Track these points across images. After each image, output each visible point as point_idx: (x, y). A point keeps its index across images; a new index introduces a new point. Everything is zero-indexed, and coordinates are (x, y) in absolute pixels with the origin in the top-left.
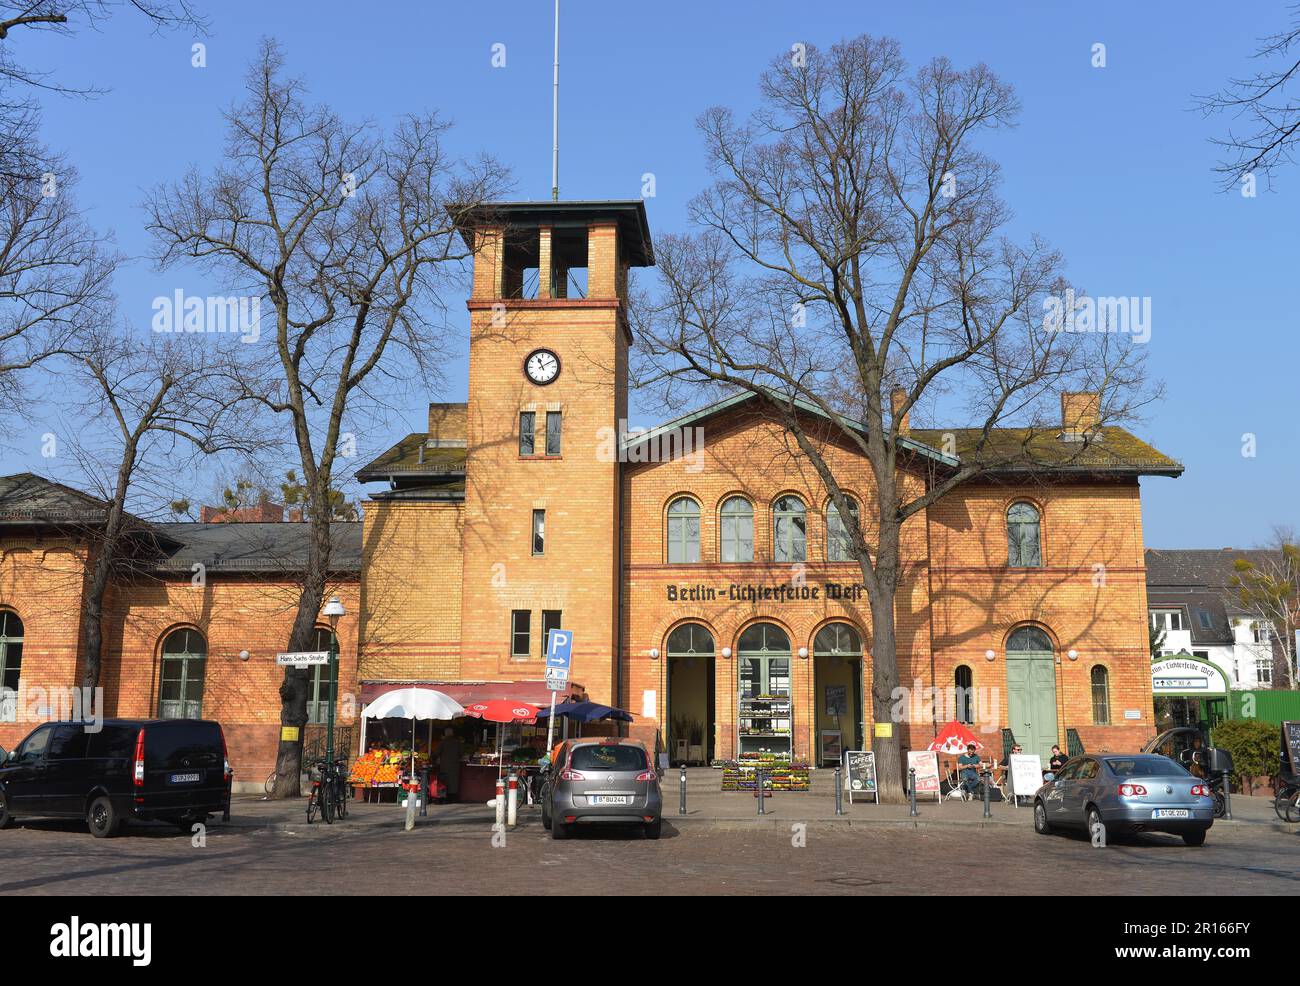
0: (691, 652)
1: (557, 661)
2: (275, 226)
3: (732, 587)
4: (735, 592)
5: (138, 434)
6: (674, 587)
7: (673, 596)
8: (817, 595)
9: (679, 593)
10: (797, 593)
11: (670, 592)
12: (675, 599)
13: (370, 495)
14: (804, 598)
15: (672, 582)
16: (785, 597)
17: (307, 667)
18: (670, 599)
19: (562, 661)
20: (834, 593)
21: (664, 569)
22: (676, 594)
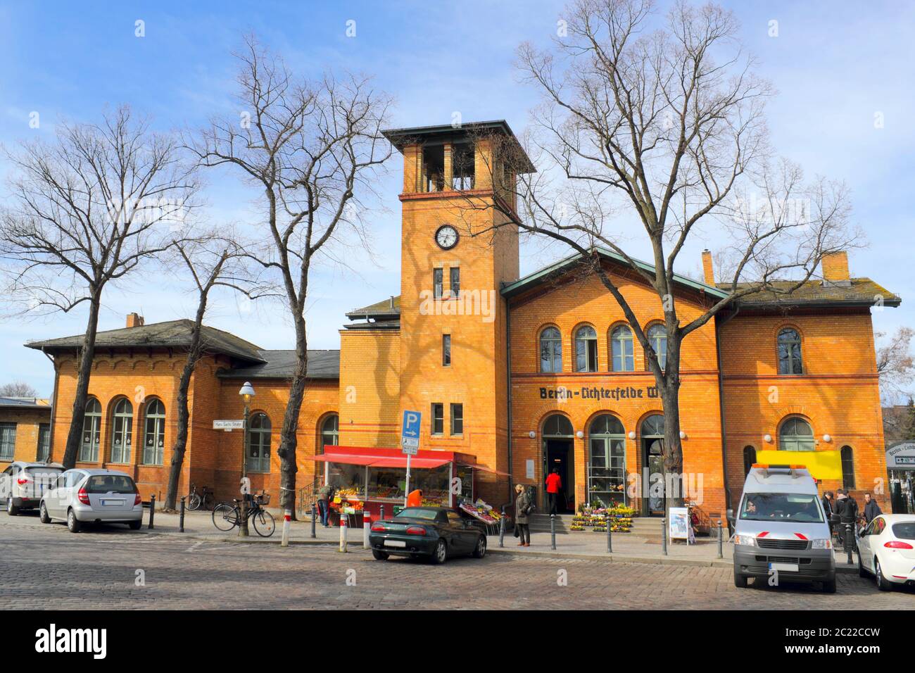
0: (559, 434)
1: (410, 433)
2: (266, 147)
3: (583, 389)
4: (585, 393)
5: (207, 289)
6: (545, 390)
7: (544, 395)
8: (641, 395)
9: (548, 393)
10: (628, 394)
11: (542, 393)
12: (545, 397)
13: (345, 326)
14: (632, 397)
15: (542, 386)
16: (620, 397)
17: (231, 430)
18: (542, 397)
19: (413, 433)
20: (653, 393)
21: (538, 376)
22: (546, 394)
